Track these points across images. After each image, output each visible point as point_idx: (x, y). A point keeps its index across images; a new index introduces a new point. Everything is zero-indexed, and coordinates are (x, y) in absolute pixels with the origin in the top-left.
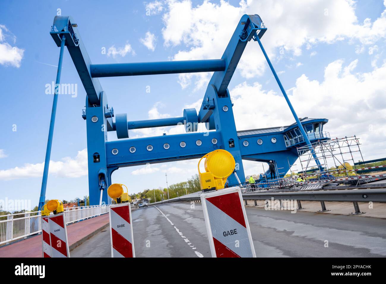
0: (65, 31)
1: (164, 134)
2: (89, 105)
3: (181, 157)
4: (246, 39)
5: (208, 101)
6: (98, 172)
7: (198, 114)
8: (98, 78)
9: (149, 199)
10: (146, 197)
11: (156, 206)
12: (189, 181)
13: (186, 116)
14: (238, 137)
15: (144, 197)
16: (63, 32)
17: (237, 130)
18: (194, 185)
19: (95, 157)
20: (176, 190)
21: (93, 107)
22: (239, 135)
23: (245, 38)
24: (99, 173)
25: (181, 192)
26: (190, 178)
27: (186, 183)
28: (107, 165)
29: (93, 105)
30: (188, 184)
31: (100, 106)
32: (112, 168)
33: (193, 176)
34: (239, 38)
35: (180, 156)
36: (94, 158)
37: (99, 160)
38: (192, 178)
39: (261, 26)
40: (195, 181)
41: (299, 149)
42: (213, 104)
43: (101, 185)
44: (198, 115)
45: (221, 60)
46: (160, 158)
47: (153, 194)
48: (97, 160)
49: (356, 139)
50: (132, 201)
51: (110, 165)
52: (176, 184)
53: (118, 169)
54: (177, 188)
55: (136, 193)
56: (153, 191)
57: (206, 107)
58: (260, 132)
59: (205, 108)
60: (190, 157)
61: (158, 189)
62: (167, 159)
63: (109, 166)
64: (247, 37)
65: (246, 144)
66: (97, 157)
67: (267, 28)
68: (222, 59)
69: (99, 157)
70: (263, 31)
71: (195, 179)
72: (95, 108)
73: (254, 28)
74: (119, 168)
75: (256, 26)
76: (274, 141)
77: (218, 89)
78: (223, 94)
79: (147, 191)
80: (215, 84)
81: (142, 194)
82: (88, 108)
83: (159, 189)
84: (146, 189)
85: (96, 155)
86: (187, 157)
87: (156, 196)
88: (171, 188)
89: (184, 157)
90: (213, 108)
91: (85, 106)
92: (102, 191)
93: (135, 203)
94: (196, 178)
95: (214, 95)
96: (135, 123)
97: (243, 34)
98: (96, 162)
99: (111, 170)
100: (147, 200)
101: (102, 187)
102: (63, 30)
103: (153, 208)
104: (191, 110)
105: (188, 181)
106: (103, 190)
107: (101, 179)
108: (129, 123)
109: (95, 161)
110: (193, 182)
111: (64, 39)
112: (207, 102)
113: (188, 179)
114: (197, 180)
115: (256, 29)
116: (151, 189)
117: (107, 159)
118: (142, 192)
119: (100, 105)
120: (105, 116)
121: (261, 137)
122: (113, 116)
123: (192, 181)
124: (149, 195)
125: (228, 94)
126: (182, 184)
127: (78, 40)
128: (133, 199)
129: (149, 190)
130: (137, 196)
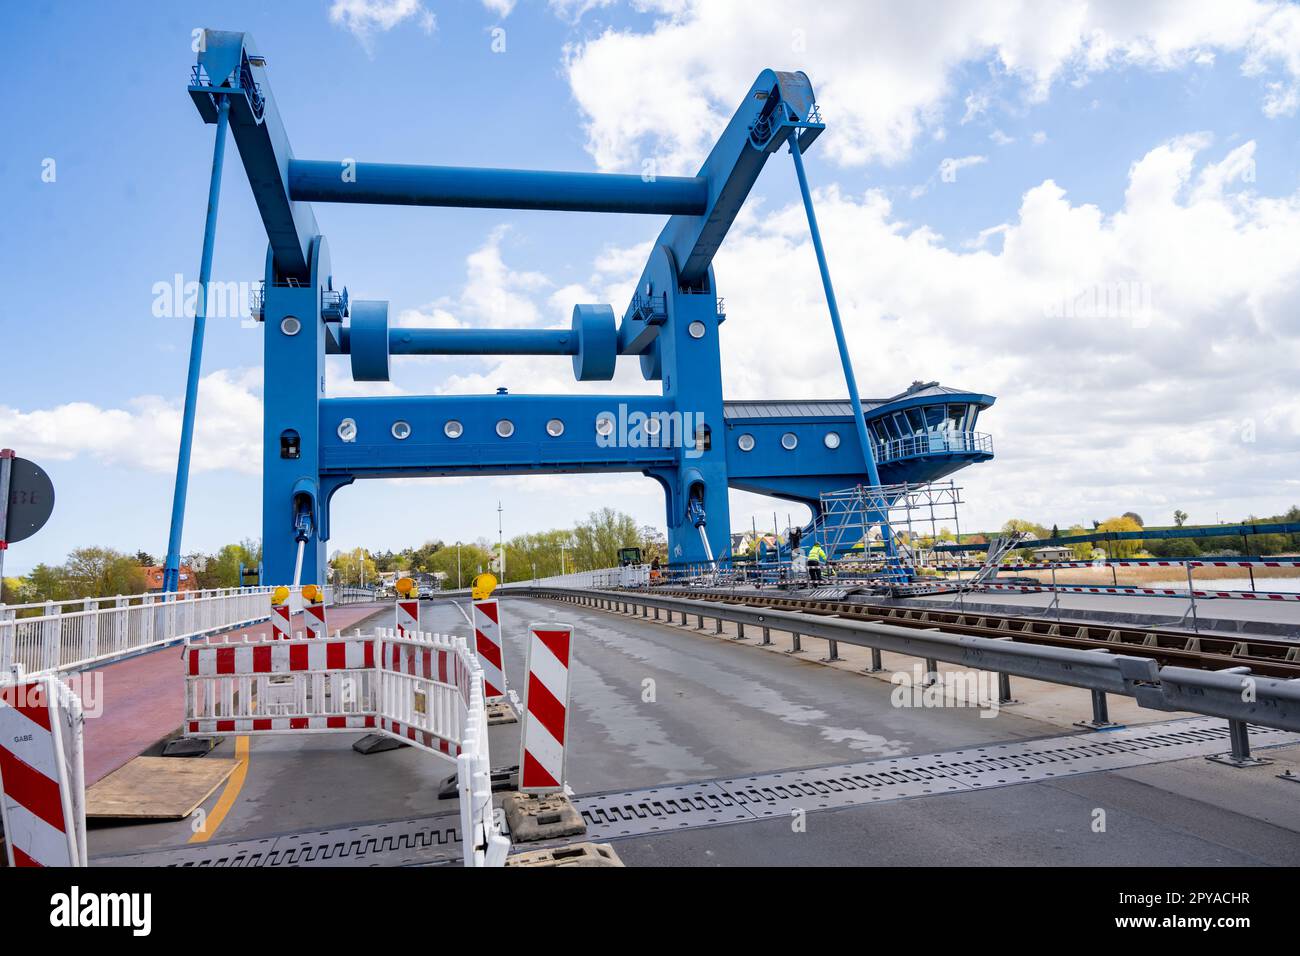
0: (233, 85)
1: (502, 390)
2: (274, 280)
3: (545, 465)
4: (767, 144)
5: (650, 294)
6: (293, 489)
7: (618, 325)
8: (312, 203)
9: (440, 575)
10: (431, 568)
11: (459, 603)
12: (579, 529)
13: (580, 327)
14: (725, 419)
15: (423, 567)
16: (224, 90)
17: (725, 398)
18: (595, 545)
19: (285, 443)
20: (531, 557)
21: (288, 286)
22: (730, 413)
23: (764, 141)
24: (296, 490)
25: (548, 563)
26: (584, 520)
27: (568, 536)
28: (320, 470)
29: (288, 279)
30: (575, 538)
31: (308, 286)
32: (337, 476)
33: (593, 515)
34: (747, 134)
35: (542, 462)
36: (283, 444)
37: (298, 451)
38: (589, 519)
39: (810, 116)
40: (600, 530)
41: (824, 497)
42: (660, 311)
43: (300, 527)
44: (618, 328)
45: (696, 181)
46: (481, 463)
47: (456, 559)
48: (292, 450)
49: (952, 489)
50: (378, 576)
51: (328, 469)
52: (533, 533)
53: (351, 482)
54: (538, 549)
55: (396, 552)
56: (453, 551)
57: (641, 313)
58: (795, 412)
59: (637, 317)
60: (574, 467)
61: (474, 544)
62: (504, 466)
63: (326, 473)
64: (767, 139)
65: (746, 444)
66: (291, 442)
67: (824, 125)
68: (701, 179)
69: (297, 443)
70: (815, 131)
71: (600, 524)
72: (292, 292)
73: (787, 122)
74: (356, 481)
75: (794, 114)
76: (832, 441)
77: (682, 265)
78: (695, 280)
79: (435, 548)
80: (674, 245)
81: (416, 554)
82: (270, 287)
83: (478, 543)
84: (433, 540)
85: (290, 436)
86: (564, 468)
87: (464, 569)
88: (516, 546)
89: (554, 465)
90: (660, 321)
91: (263, 278)
92: (302, 544)
93: (391, 584)
94: (605, 521)
95: (666, 282)
96: (412, 335)
97: (759, 126)
98: (288, 458)
99: (331, 484)
100: (434, 578)
101: (302, 532)
102: (226, 84)
103: (449, 608)
104: (597, 311)
105: (576, 527)
106: (306, 541)
107: (300, 509)
108: (393, 331)
109: (285, 455)
110: (594, 535)
111: (227, 105)
112: (645, 298)
113: (576, 523)
114: (606, 527)
115: (792, 124)
116: (449, 543)
117: (322, 450)
118: (416, 550)
119: (309, 281)
120: (322, 317)
121: (795, 428)
122: (346, 315)
123: (590, 530)
124: (439, 562)
125: (711, 281)
126: (553, 537)
127: (263, 100)
128: (384, 569)
129: (441, 543)
130: (398, 560)
